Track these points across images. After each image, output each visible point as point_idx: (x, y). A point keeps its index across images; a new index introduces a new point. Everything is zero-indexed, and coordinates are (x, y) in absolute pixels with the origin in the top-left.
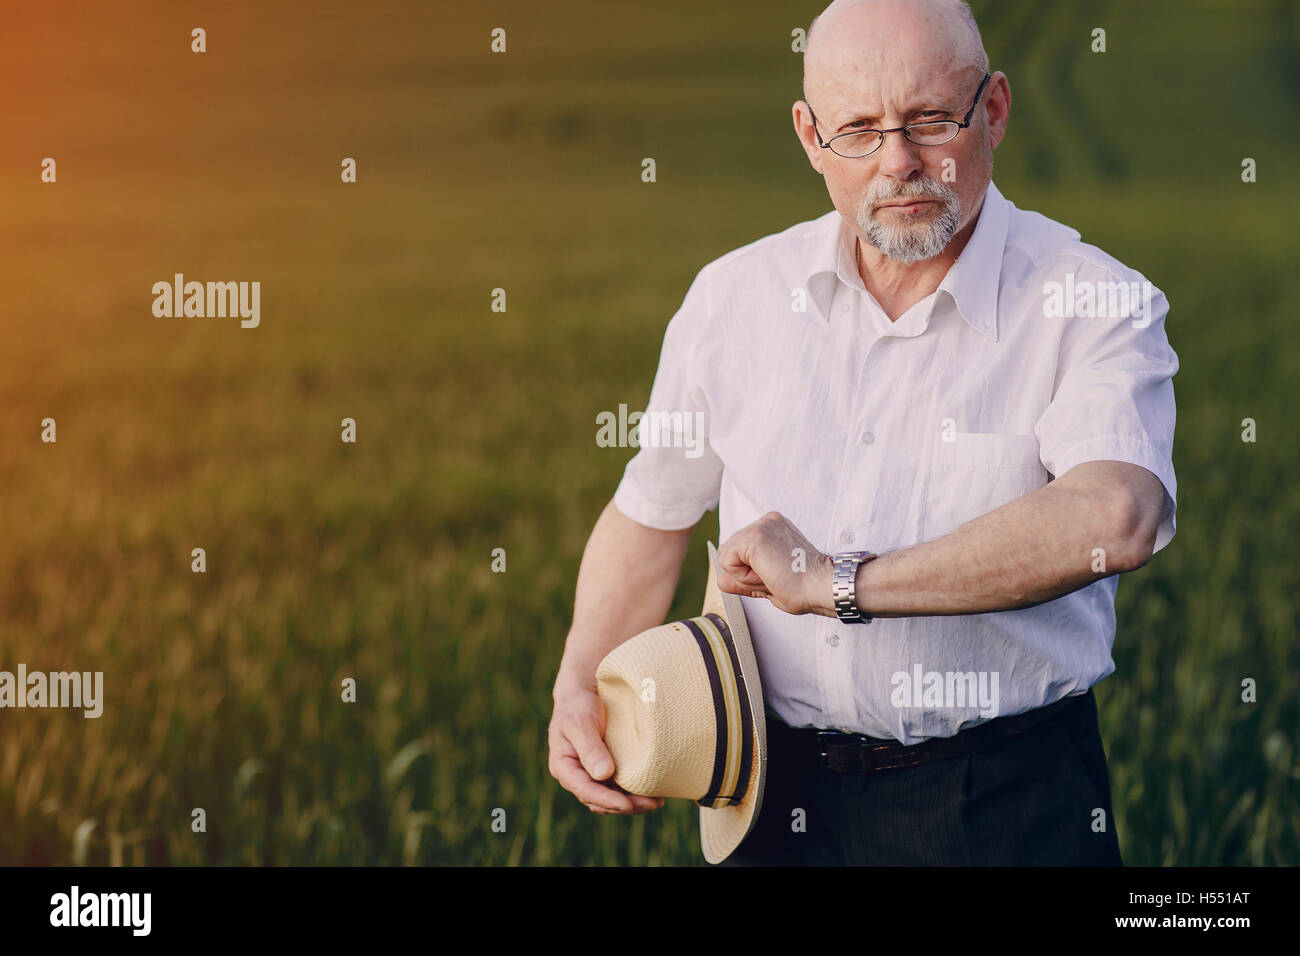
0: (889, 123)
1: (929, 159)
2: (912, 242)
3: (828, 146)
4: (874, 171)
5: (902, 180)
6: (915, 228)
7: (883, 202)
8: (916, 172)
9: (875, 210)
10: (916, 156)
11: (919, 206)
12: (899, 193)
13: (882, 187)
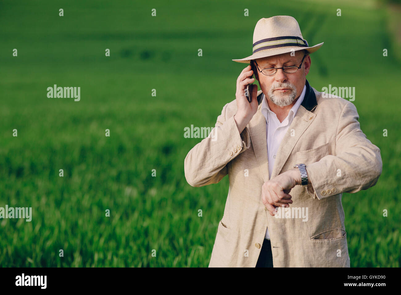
0: (278, 66)
1: (289, 78)
2: (283, 101)
3: (261, 72)
4: (274, 80)
5: (281, 82)
6: (284, 97)
7: (276, 89)
8: (285, 81)
9: (274, 91)
10: (285, 76)
11: (286, 90)
12: (281, 86)
13: (276, 84)
